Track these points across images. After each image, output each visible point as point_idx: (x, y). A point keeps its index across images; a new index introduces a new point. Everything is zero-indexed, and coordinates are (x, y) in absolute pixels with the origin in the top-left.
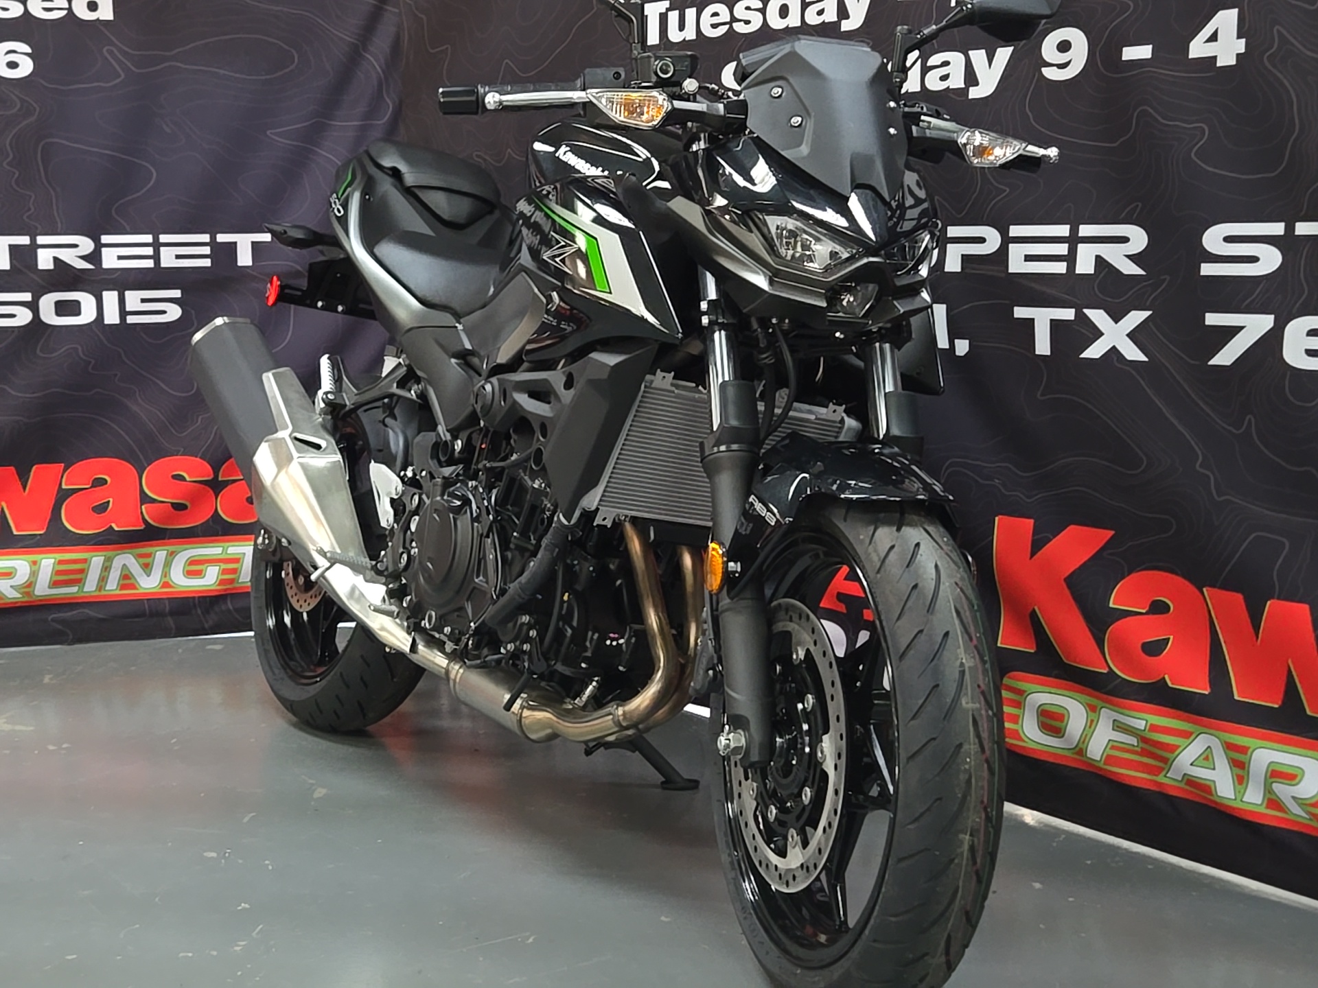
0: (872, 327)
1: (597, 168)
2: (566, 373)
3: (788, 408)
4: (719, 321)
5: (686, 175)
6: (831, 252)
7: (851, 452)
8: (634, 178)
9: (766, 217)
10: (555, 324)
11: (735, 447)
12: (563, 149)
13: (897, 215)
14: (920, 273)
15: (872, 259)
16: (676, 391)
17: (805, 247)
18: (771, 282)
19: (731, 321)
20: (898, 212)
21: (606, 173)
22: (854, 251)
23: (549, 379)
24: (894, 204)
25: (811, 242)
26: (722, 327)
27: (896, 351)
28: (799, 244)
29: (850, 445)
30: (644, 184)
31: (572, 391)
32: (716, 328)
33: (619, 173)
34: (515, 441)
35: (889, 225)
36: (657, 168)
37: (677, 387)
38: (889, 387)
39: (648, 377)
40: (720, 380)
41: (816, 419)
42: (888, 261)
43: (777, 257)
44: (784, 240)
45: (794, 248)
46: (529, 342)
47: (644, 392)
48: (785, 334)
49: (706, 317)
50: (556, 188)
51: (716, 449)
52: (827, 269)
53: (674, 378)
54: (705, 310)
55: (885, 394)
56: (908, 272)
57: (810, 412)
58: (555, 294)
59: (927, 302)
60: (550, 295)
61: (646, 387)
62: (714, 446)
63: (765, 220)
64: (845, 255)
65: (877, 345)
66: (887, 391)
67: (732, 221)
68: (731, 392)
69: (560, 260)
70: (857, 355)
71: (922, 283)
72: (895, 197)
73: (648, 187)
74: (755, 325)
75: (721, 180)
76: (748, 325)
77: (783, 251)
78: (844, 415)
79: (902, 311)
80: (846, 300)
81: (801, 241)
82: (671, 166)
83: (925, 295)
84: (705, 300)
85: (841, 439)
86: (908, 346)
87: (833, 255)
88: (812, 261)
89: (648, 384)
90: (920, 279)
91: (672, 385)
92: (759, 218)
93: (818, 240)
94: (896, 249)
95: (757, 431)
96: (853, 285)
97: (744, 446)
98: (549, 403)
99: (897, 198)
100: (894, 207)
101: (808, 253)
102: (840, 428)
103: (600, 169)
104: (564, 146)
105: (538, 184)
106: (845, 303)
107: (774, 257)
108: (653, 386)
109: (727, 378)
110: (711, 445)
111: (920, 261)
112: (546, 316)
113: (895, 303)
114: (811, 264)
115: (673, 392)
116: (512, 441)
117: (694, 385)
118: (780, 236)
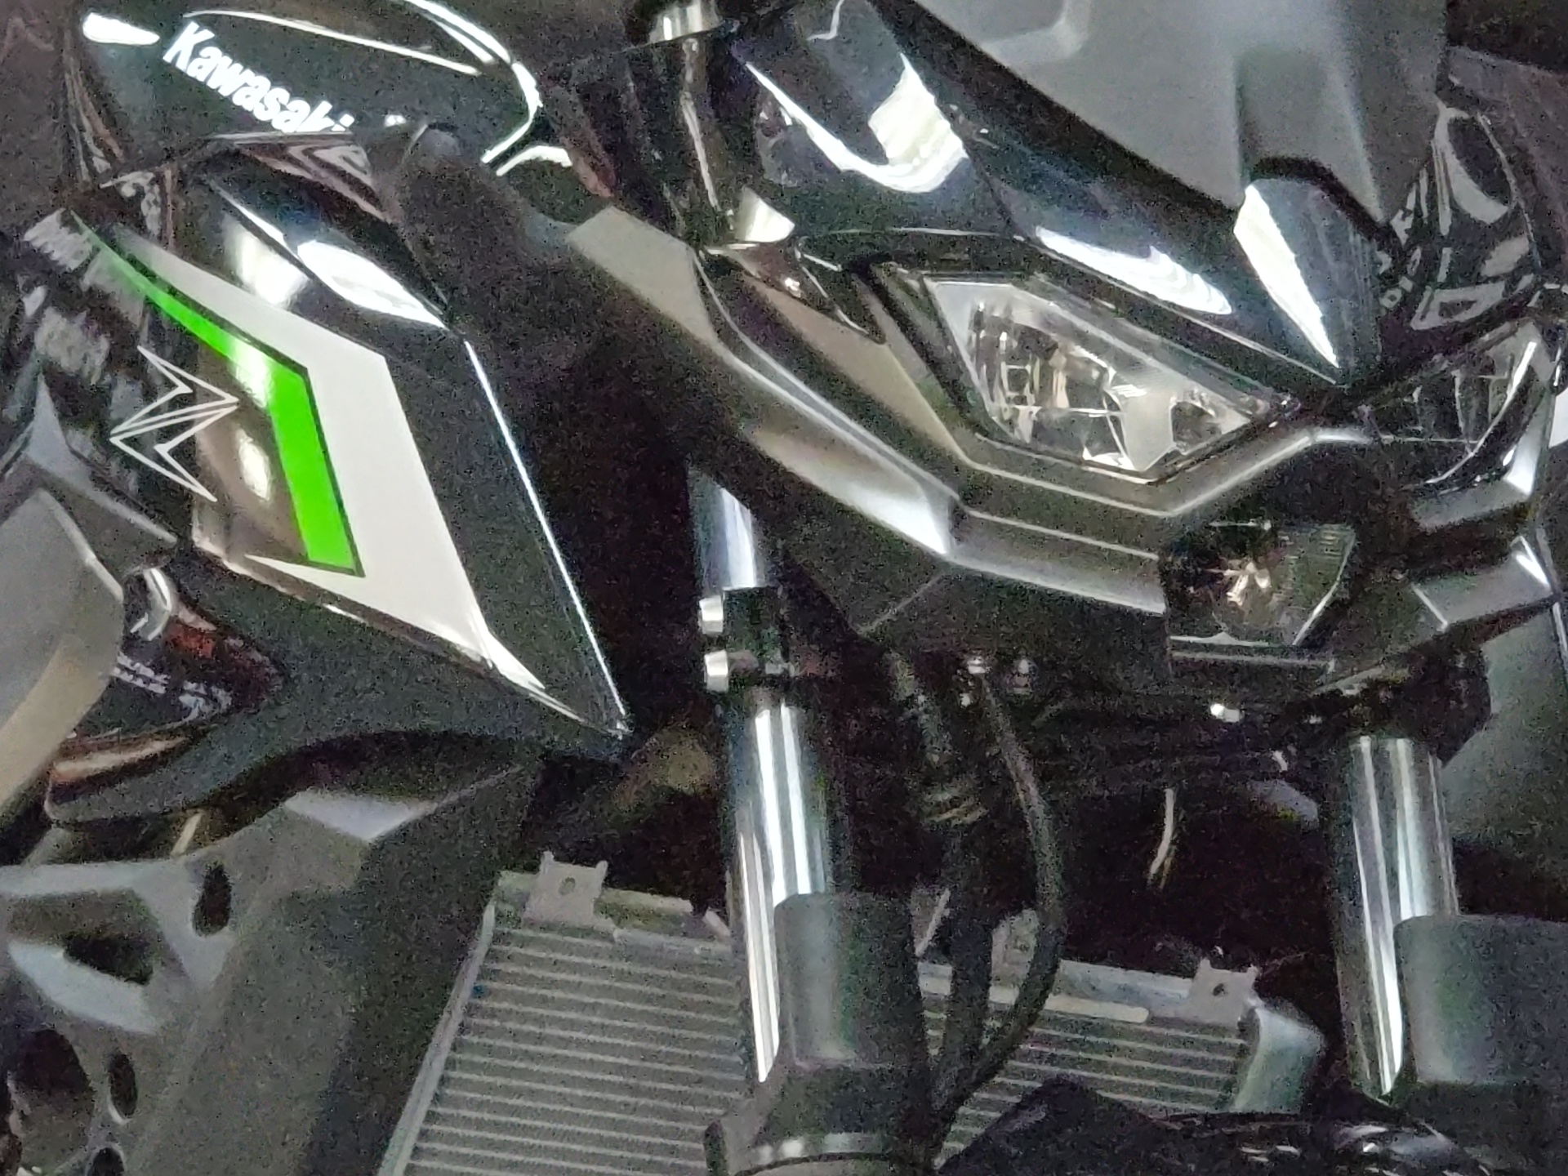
0: (1340, 685)
1: (313, 105)
2: (204, 872)
3: (1040, 984)
4: (770, 669)
5: (637, 125)
6: (1178, 410)
7: (1275, 1158)
8: (446, 138)
9: (931, 284)
10: (161, 690)
11: (838, 1142)
12: (192, 34)
13: (1412, 269)
14: (1510, 478)
15: (1327, 436)
16: (617, 933)
17: (1083, 390)
18: (958, 523)
19: (813, 668)
20: (1417, 254)
21: (348, 120)
22: (1263, 405)
23: (141, 892)
24: (1402, 226)
25: (1103, 371)
26: (782, 689)
27: (1432, 763)
28: (1060, 380)
29: (1271, 1127)
30: (489, 156)
31: (224, 939)
32: (761, 694)
33: (393, 120)
34: (23, 1117)
35: (1386, 302)
36: (534, 100)
37: (621, 915)
38: (1413, 904)
39: (509, 880)
40: (779, 895)
41: (1152, 1020)
42: (1388, 438)
43: (976, 427)
44: (1004, 368)
45: (1045, 392)
46: (67, 751)
47: (498, 938)
48: (1021, 712)
49: (722, 654)
50: (159, 180)
51: (766, 1154)
52: (1167, 474)
53: (609, 882)
54: (719, 629)
55: (1399, 928)
56: (1464, 480)
57: (1127, 995)
58: (157, 580)
59: (1540, 586)
60: (141, 580)
61: (499, 916)
62: (758, 1142)
63: (926, 291)
64: (1232, 422)
65: (1365, 744)
66: (1406, 914)
67: (810, 300)
68: (821, 935)
69: (174, 453)
70: (1292, 778)
71: (1516, 516)
72: (1404, 201)
73: (502, 171)
74: (905, 681)
75: (766, 146)
76: (877, 683)
77: (997, 405)
78: (1255, 1002)
79: (1444, 625)
80: (1241, 585)
81: (1067, 368)
82: (586, 94)
83: (1528, 562)
84: (715, 591)
85: (1239, 1105)
86: (1477, 747)
87: (1186, 420)
88: (1110, 447)
89: (507, 908)
90: (1507, 502)
91: (603, 909)
92: (907, 289)
93: (1129, 366)
94: (1416, 395)
95: (920, 1080)
96: (1267, 526)
97: (873, 1141)
98: (142, 979)
99: (1410, 204)
100: (1403, 237)
101: (1094, 413)
102: (1243, 1052)
103: (325, 106)
104: (193, 26)
105: (101, 164)
106: (1235, 595)
107: (963, 431)
108: (527, 914)
109: (804, 887)
110: (748, 1138)
111: (1505, 435)
112: (125, 661)
113: (1420, 593)
114: (1106, 459)
115: (606, 937)
116: (13, 1120)
117: (686, 906)
118: (986, 353)
